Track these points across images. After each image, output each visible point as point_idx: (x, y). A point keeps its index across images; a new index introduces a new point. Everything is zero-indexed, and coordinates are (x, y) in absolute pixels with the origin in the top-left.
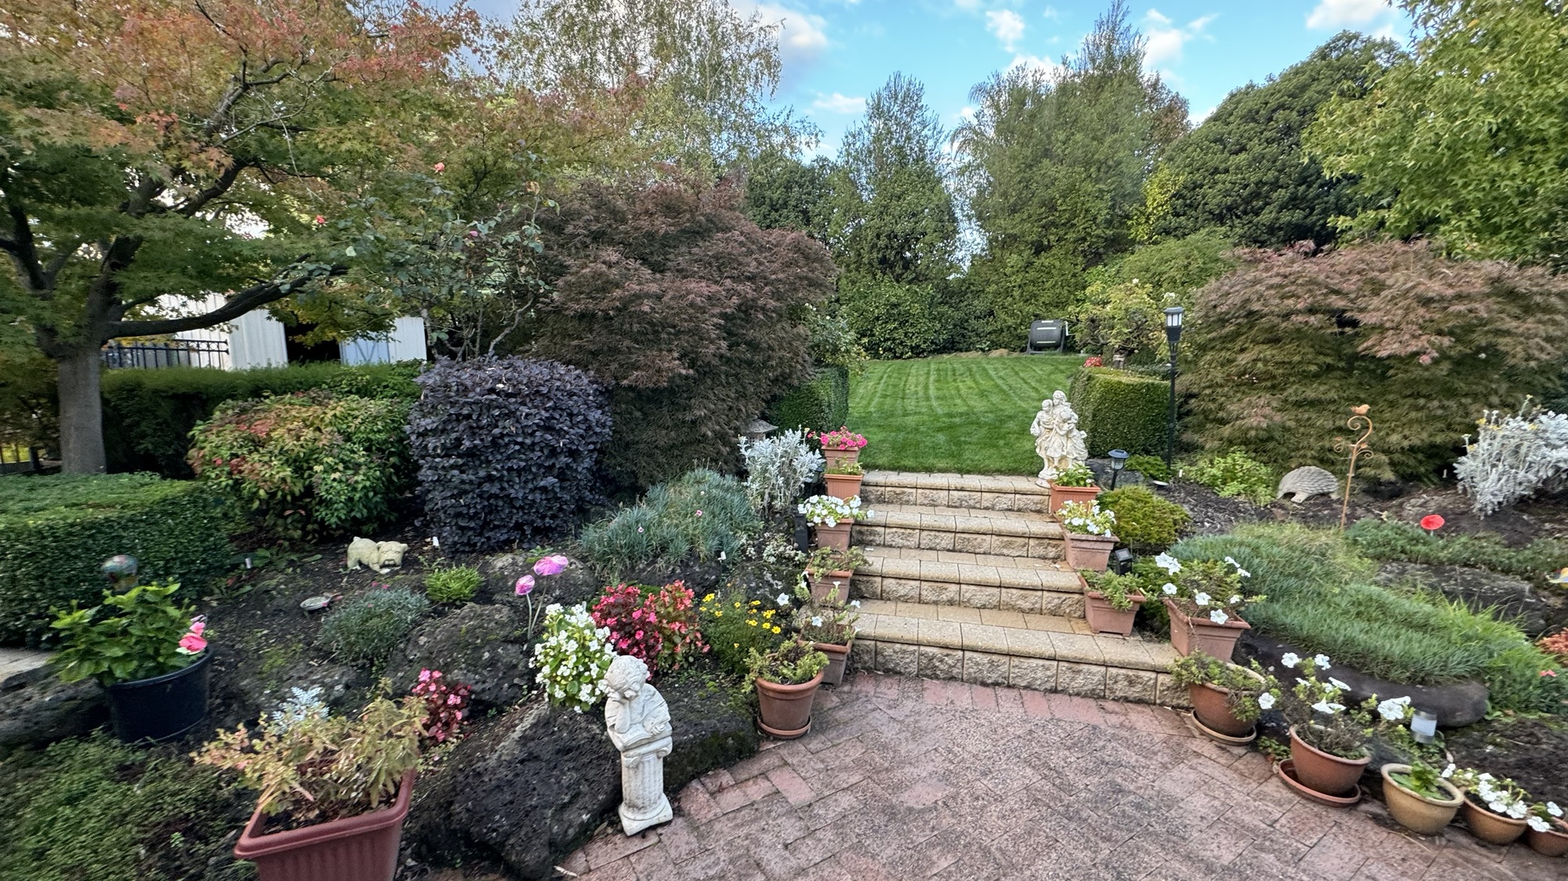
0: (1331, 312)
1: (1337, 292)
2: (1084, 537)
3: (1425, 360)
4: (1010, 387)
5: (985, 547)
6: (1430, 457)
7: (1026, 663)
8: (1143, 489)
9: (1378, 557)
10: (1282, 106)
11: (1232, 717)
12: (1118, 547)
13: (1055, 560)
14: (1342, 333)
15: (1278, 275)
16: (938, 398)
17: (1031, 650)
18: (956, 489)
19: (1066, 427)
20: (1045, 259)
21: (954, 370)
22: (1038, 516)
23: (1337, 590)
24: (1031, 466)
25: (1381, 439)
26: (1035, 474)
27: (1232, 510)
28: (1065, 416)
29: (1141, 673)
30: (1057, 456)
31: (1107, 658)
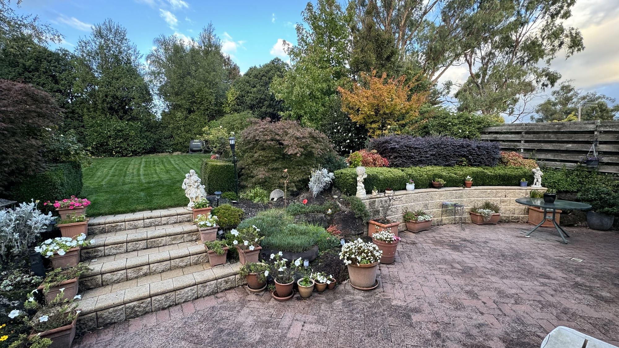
0: (278, 141)
1: (278, 135)
2: (206, 229)
3: (298, 155)
4: (181, 168)
5: (163, 242)
6: (303, 182)
7: (183, 291)
8: (228, 205)
9: (294, 215)
10: (263, 76)
11: (259, 283)
12: (219, 229)
13: (196, 240)
14: (280, 147)
15: (262, 128)
16: (144, 175)
17: (185, 284)
18: (148, 218)
19: (196, 184)
20: (192, 116)
21: (154, 161)
22: (188, 223)
23: (285, 228)
24: (184, 202)
25: (293, 178)
26: (186, 205)
27: (257, 207)
28: (196, 180)
29: (230, 277)
30: (194, 196)
31: (217, 276)
